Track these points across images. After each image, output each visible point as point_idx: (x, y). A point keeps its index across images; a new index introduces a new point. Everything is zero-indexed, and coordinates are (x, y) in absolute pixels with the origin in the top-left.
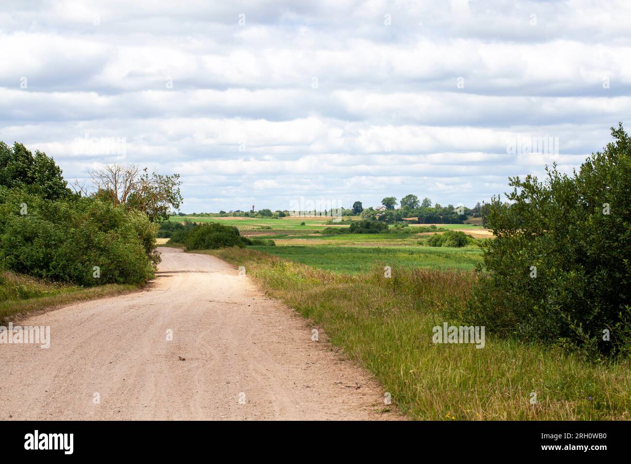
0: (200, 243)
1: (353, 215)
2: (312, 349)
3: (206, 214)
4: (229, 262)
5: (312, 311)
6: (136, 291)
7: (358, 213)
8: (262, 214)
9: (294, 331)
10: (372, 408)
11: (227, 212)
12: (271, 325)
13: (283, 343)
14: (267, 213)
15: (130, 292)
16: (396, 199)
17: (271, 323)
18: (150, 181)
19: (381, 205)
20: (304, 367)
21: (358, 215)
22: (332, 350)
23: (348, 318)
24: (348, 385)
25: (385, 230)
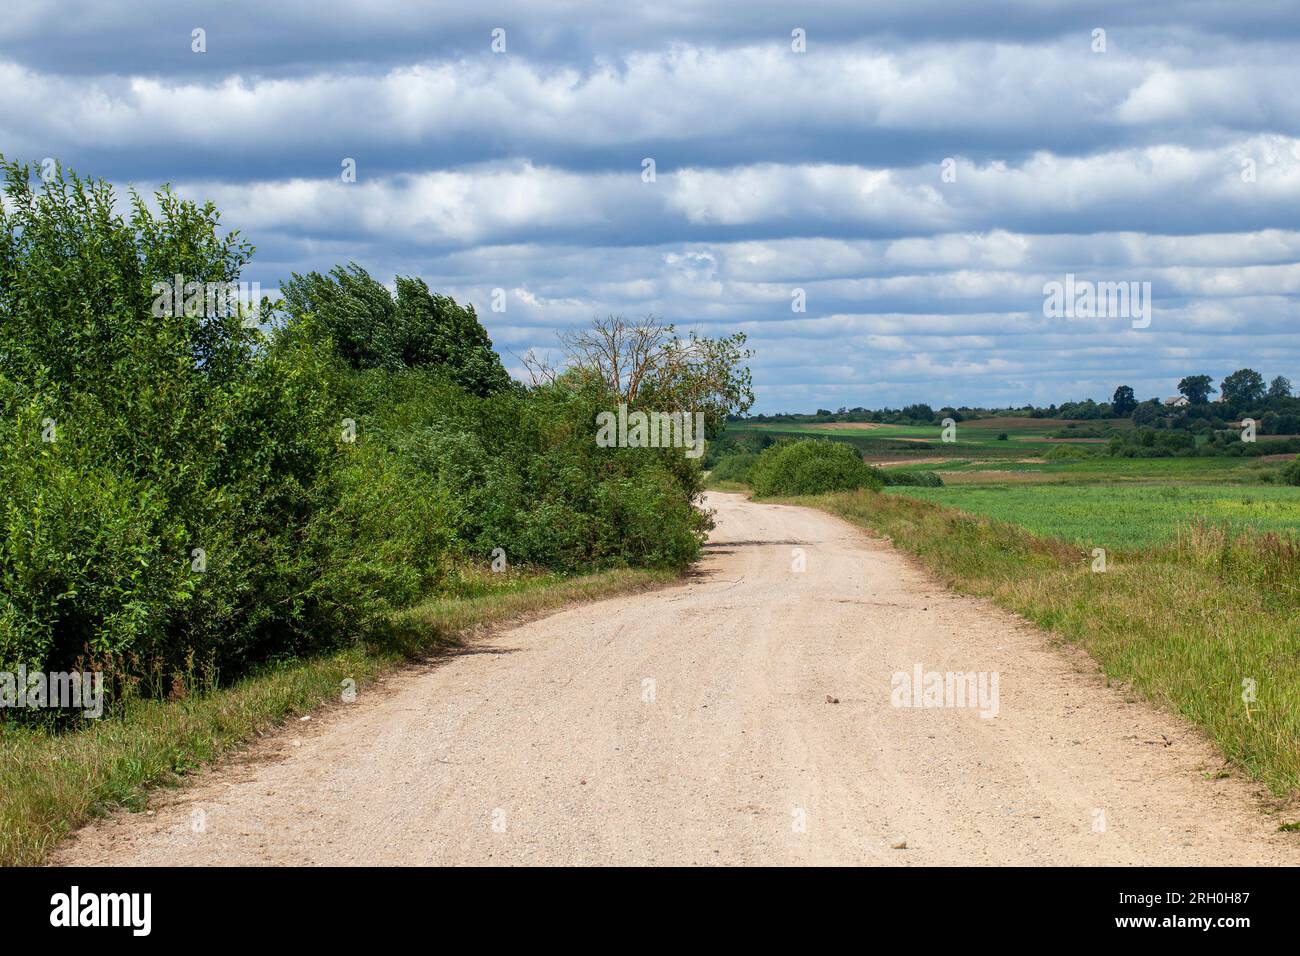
0: (784, 482)
1: (1115, 417)
2: (1070, 685)
3: (786, 416)
4: (854, 522)
5: (1058, 616)
6: (673, 584)
7: (1125, 412)
8: (911, 416)
9: (1027, 653)
10: (1198, 773)
11: (834, 411)
12: (982, 644)
13: (1012, 674)
14: (922, 413)
15: (663, 584)
16: (1210, 380)
17: (979, 639)
18: (686, 351)
19: (1177, 394)
20: (1062, 712)
21: (1126, 417)
22: (1109, 686)
23: (1134, 628)
24: (1149, 740)
25: (1189, 450)
